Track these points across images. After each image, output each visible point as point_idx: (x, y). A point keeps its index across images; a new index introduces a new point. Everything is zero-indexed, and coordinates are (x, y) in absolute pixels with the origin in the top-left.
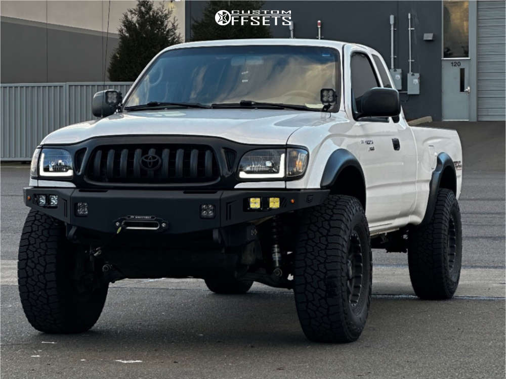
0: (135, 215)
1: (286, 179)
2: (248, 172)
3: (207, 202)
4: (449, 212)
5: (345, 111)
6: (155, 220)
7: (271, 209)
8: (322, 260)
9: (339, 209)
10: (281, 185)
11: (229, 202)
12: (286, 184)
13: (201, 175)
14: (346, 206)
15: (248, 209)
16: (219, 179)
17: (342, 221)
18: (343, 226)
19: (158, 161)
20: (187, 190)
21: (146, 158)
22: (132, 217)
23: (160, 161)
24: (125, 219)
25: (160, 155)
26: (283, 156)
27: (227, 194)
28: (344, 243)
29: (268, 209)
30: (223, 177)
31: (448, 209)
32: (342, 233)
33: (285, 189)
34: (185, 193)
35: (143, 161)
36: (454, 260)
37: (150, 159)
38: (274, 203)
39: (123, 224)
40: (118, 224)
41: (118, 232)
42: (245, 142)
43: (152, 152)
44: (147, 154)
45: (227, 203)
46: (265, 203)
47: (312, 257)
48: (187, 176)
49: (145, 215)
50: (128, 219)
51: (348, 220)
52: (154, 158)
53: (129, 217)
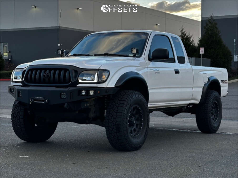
0: (37, 97)
1: (97, 83)
2: (82, 80)
3: (64, 92)
4: (212, 99)
5: (144, 57)
6: (44, 99)
7: (90, 95)
8: (115, 117)
9: (126, 96)
10: (95, 85)
11: (72, 92)
12: (97, 85)
13: (65, 81)
14: (129, 95)
15: (81, 95)
16: (70, 83)
17: (125, 101)
18: (125, 103)
19: (49, 75)
20: (57, 87)
21: (45, 74)
22: (36, 97)
23: (50, 75)
24: (33, 98)
25: (50, 73)
26: (97, 73)
27: (72, 89)
28: (125, 110)
29: (89, 95)
30: (72, 82)
31: (212, 98)
32: (124, 106)
33: (97, 87)
34: (56, 88)
35: (44, 75)
36: (217, 118)
37: (46, 74)
38: (92, 93)
39: (33, 100)
40: (31, 100)
41: (31, 103)
42: (82, 68)
43: (47, 71)
44: (46, 72)
45: (71, 93)
46: (88, 93)
47: (111, 116)
48: (59, 81)
49: (40, 97)
50: (35, 98)
51: (129, 101)
52: (48, 74)
53: (35, 97)
